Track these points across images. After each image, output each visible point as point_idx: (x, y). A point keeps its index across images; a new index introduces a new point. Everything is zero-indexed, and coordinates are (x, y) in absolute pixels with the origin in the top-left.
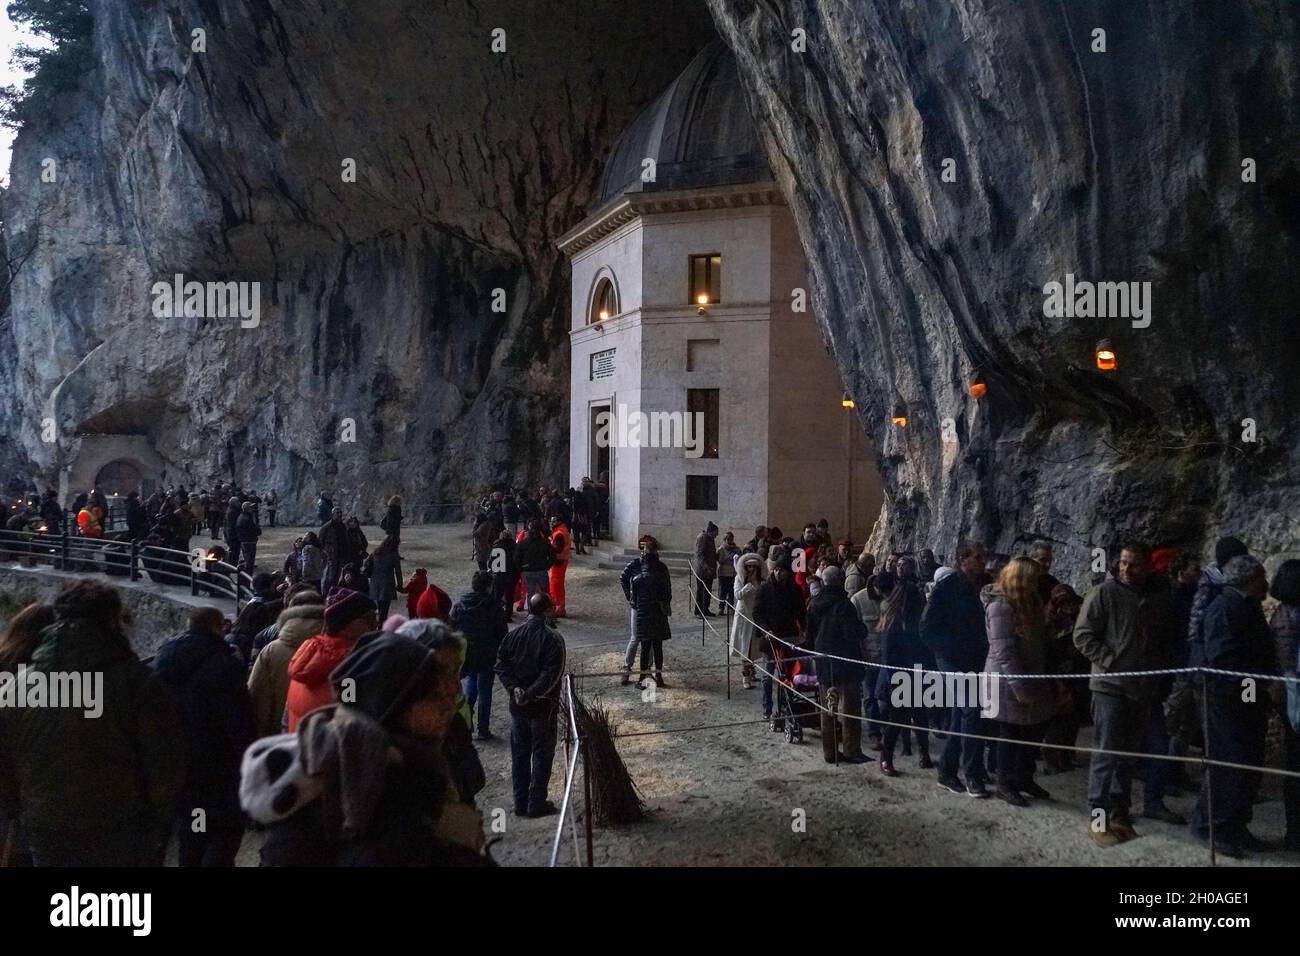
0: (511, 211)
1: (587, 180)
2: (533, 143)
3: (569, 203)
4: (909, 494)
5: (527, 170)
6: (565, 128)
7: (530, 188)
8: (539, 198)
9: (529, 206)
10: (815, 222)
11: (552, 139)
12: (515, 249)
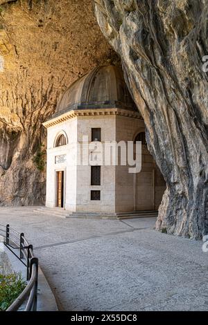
0: (21, 115)
1: (45, 107)
2: (30, 95)
3: (39, 113)
4: (180, 192)
5: (27, 103)
6: (40, 92)
7: (27, 108)
8: (30, 111)
9: (27, 114)
10: (152, 118)
11: (35, 95)
12: (21, 126)
